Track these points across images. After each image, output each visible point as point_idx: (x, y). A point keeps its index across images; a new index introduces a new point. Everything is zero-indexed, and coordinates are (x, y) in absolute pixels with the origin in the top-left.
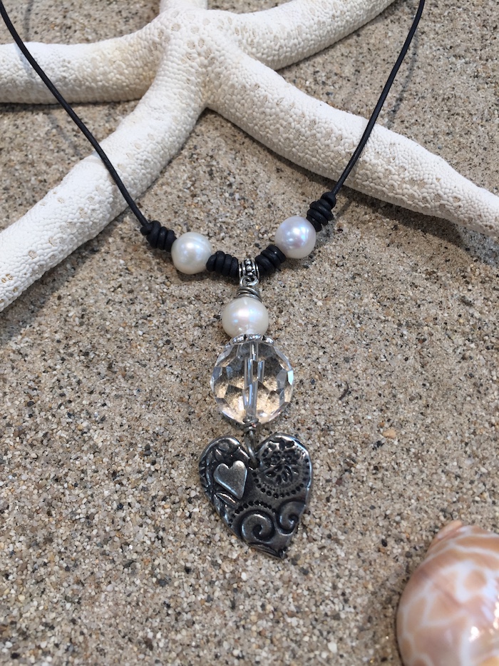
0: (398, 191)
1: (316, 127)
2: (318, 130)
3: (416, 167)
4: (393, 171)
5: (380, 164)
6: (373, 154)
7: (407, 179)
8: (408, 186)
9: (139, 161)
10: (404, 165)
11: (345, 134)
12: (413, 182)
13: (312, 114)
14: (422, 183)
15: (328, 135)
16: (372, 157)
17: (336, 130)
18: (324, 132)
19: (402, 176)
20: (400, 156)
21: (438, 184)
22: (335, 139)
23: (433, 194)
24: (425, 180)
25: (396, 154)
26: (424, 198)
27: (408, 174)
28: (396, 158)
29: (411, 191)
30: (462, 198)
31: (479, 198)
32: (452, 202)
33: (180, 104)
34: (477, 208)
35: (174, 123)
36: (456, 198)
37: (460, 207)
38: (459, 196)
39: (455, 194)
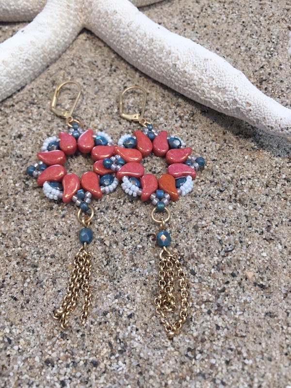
0: (207, 95)
1: (153, 43)
2: (154, 46)
3: (221, 78)
4: (205, 80)
5: (195, 74)
6: (191, 66)
7: (214, 87)
8: (215, 92)
9: (21, 60)
10: (213, 76)
11: (173, 50)
12: (218, 89)
13: (151, 34)
14: (224, 90)
15: (161, 50)
16: (191, 69)
17: (167, 47)
18: (159, 48)
19: (211, 84)
20: (210, 69)
21: (236, 91)
22: (165, 53)
23: (231, 99)
24: (227, 88)
25: (208, 67)
26: (225, 102)
27: (215, 83)
28: (208, 70)
29: (216, 96)
30: (252, 104)
31: (265, 104)
32: (245, 106)
33: (61, 22)
34: (263, 112)
35: (53, 35)
36: (248, 103)
37: (250, 110)
38: (250, 102)
39: (247, 100)
